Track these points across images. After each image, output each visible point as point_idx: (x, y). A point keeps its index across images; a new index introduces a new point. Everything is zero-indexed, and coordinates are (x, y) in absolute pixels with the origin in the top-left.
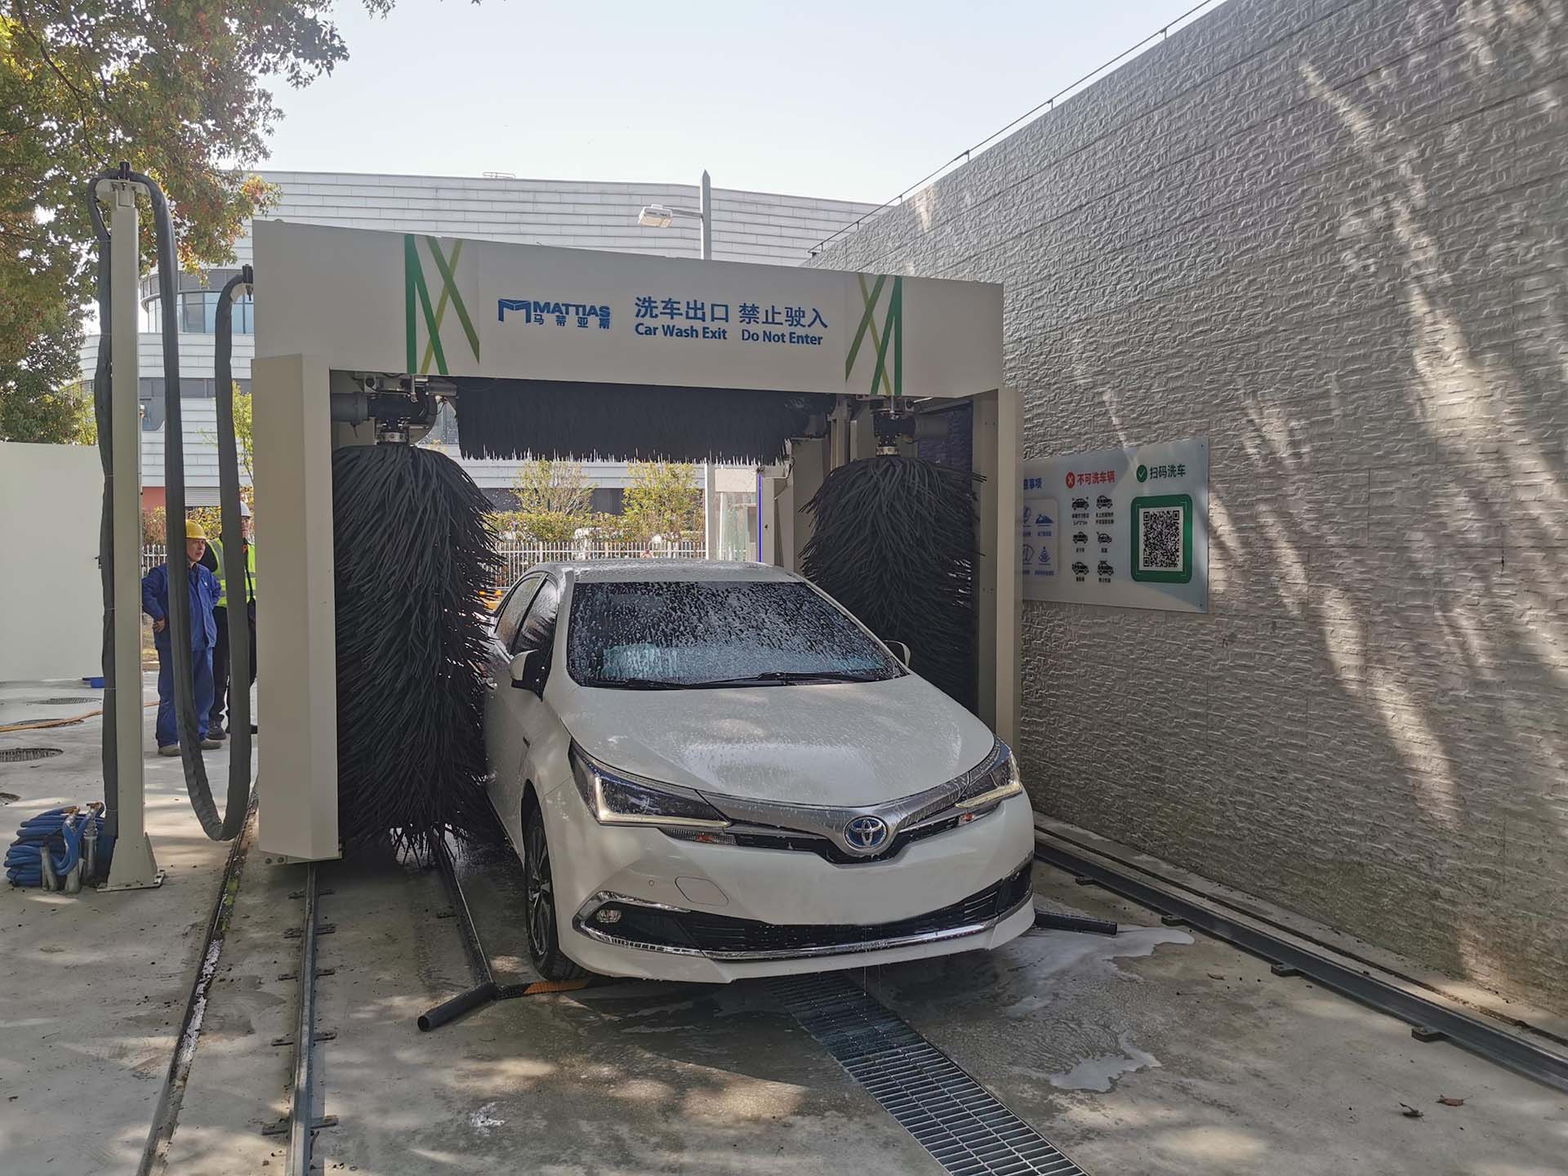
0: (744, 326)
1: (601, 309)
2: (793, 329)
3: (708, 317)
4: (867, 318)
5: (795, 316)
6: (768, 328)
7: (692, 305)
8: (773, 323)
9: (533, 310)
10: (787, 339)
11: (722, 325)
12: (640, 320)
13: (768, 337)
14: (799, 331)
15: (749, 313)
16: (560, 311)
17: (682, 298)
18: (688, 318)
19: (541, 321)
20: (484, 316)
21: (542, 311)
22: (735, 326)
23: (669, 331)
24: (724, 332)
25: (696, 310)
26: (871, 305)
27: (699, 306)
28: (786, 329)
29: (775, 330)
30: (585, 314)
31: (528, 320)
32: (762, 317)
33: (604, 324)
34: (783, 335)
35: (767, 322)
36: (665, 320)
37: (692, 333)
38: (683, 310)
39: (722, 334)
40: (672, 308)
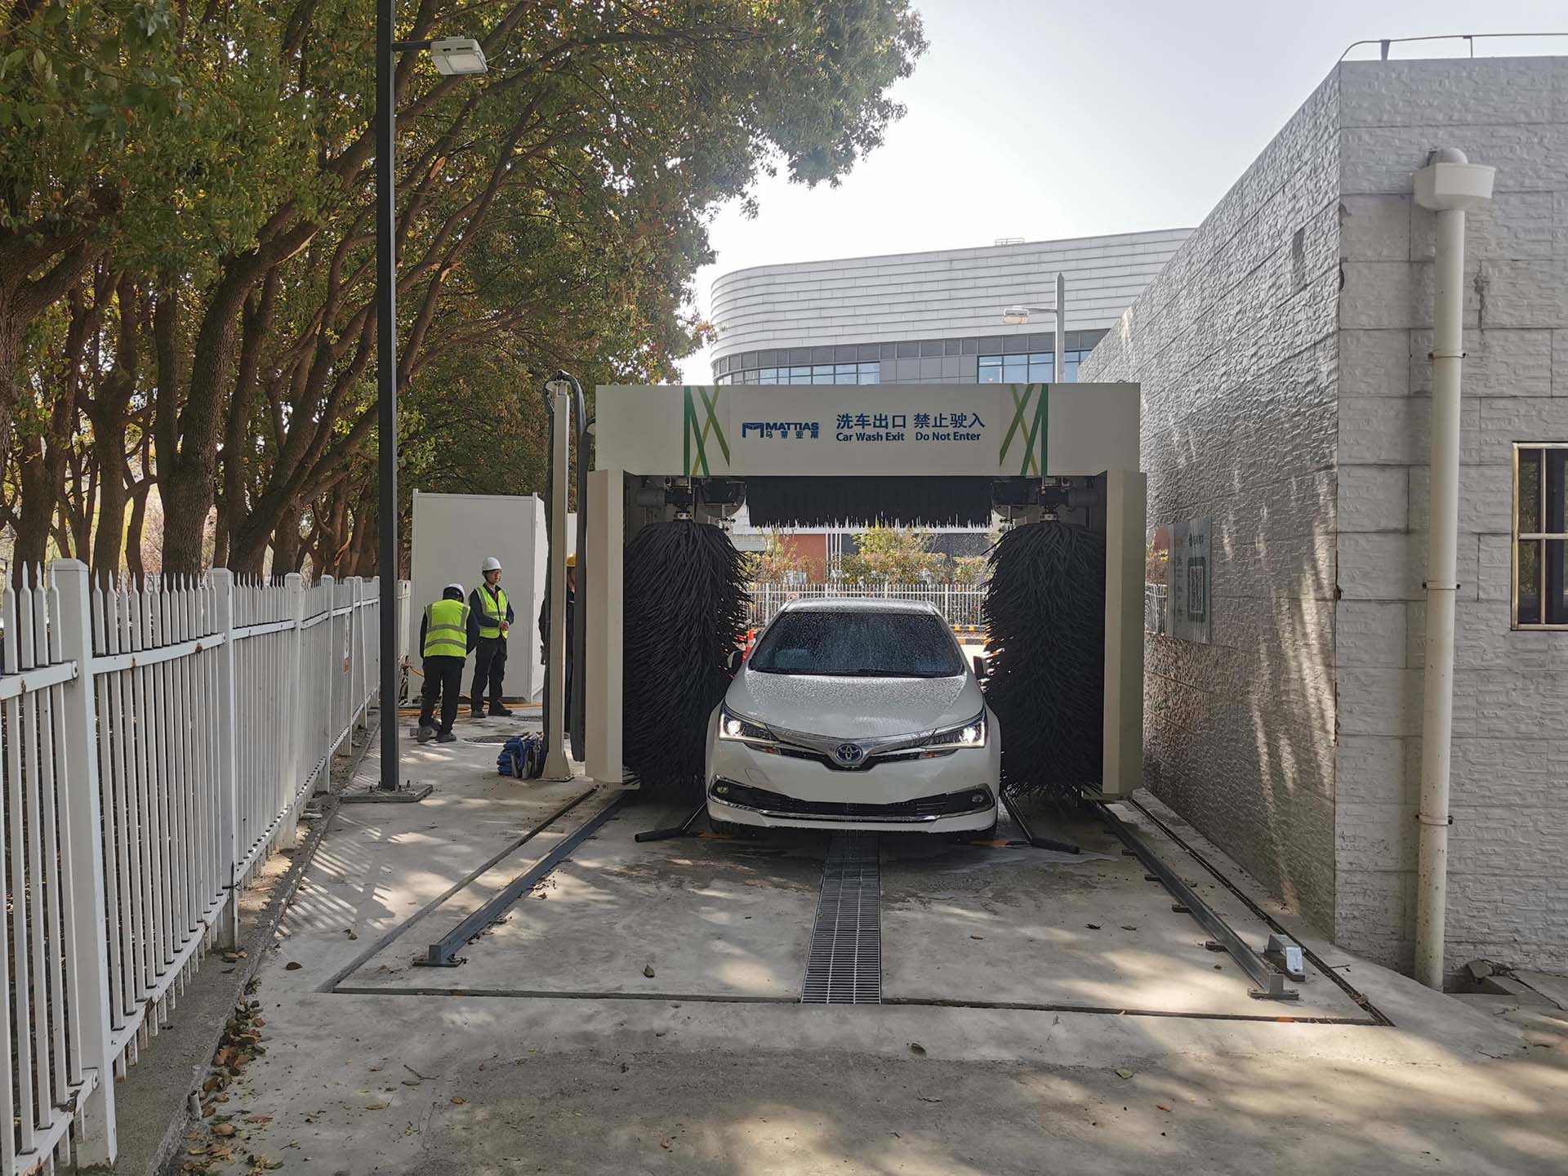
0: (918, 430)
1: (812, 425)
2: (956, 430)
3: (890, 425)
4: (1019, 418)
5: (958, 420)
6: (936, 430)
7: (878, 418)
8: (941, 426)
9: (764, 429)
10: (951, 437)
11: (901, 430)
12: (840, 431)
13: (936, 436)
14: (962, 431)
15: (922, 420)
16: (783, 428)
17: (871, 413)
18: (875, 426)
19: (771, 436)
20: (733, 435)
21: (772, 429)
22: (910, 431)
23: (860, 437)
24: (902, 435)
25: (881, 421)
26: (1021, 408)
27: (883, 417)
28: (951, 430)
29: (942, 431)
30: (801, 428)
31: (762, 436)
32: (931, 422)
33: (815, 435)
34: (948, 435)
35: (936, 426)
36: (859, 430)
37: (878, 437)
38: (872, 422)
39: (900, 437)
40: (863, 421)
